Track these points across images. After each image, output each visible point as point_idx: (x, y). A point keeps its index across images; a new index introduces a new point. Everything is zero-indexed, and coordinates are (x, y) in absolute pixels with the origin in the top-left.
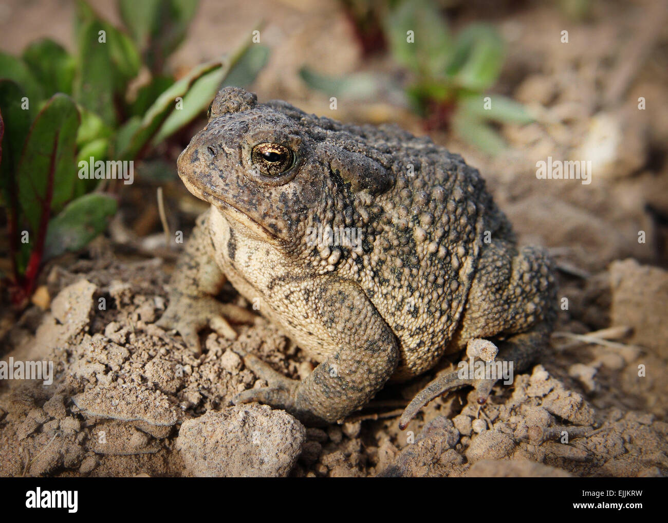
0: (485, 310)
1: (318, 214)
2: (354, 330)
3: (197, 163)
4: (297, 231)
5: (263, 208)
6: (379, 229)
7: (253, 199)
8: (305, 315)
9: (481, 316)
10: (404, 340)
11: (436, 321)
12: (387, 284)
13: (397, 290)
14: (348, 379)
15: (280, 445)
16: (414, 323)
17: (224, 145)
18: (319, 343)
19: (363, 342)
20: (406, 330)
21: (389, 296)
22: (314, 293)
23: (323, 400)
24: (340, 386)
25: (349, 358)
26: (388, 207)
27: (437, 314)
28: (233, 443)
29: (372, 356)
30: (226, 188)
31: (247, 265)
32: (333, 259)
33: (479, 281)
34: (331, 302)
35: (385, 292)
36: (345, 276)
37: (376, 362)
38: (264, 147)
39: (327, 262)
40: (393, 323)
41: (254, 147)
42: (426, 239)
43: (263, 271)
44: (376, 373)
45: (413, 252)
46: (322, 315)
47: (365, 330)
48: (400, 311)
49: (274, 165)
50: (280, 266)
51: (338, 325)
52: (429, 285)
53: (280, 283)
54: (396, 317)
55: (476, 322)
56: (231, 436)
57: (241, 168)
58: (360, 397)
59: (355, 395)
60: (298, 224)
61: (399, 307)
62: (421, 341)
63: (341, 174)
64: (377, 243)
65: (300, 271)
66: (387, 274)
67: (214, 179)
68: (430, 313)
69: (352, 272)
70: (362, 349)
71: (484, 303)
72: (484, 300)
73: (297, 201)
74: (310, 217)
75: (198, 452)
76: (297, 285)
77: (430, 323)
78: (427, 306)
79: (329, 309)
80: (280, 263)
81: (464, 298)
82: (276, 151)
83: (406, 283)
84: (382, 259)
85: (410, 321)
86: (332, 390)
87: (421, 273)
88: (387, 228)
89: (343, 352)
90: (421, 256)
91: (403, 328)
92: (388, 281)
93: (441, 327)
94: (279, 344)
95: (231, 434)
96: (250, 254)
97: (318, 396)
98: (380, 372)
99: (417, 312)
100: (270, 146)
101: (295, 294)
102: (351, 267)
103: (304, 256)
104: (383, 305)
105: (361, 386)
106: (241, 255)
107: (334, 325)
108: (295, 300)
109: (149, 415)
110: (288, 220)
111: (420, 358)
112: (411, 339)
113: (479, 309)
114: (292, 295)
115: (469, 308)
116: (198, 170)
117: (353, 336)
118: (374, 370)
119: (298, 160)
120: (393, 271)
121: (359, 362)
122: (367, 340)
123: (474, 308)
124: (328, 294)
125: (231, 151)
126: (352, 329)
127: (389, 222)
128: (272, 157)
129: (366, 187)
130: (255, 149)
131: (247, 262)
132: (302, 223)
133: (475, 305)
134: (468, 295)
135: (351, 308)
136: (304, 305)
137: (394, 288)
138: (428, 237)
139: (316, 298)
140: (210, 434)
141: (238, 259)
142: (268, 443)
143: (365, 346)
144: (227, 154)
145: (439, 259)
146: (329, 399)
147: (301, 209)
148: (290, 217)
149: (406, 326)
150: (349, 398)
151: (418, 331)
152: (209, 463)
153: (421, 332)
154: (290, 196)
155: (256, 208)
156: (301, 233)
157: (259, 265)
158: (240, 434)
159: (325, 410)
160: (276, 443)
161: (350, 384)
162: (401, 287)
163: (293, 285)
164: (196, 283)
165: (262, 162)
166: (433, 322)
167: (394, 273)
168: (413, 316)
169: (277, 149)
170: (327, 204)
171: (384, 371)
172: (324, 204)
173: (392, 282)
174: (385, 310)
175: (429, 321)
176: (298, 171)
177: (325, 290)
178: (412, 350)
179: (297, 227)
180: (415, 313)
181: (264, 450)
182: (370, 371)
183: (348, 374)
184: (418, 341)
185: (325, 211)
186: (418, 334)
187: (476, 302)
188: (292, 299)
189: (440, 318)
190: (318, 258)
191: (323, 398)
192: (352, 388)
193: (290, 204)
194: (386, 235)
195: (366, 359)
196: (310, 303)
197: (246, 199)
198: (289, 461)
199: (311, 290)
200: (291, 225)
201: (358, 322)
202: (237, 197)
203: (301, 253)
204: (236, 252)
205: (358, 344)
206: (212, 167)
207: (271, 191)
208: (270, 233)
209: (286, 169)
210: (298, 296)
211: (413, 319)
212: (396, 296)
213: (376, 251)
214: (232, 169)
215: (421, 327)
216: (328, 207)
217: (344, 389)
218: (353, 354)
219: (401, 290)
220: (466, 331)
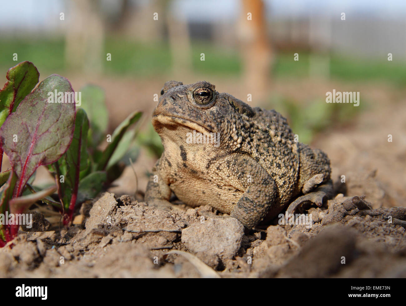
0: (310, 165)
1: (229, 120)
2: (255, 175)
3: (166, 105)
4: (221, 128)
5: (203, 118)
6: (254, 131)
7: (198, 115)
8: (228, 175)
9: (308, 169)
10: (277, 181)
11: (289, 171)
12: (263, 155)
13: (268, 157)
14: (256, 201)
15: (235, 229)
16: (280, 172)
17: (178, 95)
18: (234, 195)
19: (260, 180)
20: (277, 176)
21: (266, 160)
22: (232, 162)
23: (245, 215)
24: (253, 206)
25: (255, 190)
26: (255, 122)
27: (289, 167)
28: (211, 232)
29: (266, 187)
30: (184, 112)
31: (194, 159)
32: (239, 141)
33: (303, 153)
34: (241, 165)
35: (263, 158)
36: (245, 151)
37: (268, 190)
38: (199, 90)
39: (237, 142)
40: (270, 173)
41: (194, 92)
42: (275, 136)
43: (203, 160)
44: (269, 196)
45: (271, 141)
46: (237, 173)
47: (260, 174)
48: (273, 166)
49: (205, 98)
50: (213, 152)
51: (246, 174)
52: (282, 154)
53: (213, 162)
54: (271, 169)
55: (306, 172)
56: (209, 229)
57: (189, 103)
58: (263, 210)
59: (260, 210)
60: (221, 124)
61: (272, 164)
62: (285, 181)
63: (234, 104)
64: (254, 137)
65: (223, 152)
66: (262, 151)
67: (177, 109)
68: (286, 167)
69: (248, 148)
70: (261, 184)
71: (308, 162)
72: (308, 161)
73: (219, 114)
74: (226, 121)
75: (195, 240)
76: (223, 159)
77: (287, 171)
78: (284, 164)
79: (241, 168)
80: (213, 151)
81: (298, 160)
82: (205, 91)
83: (272, 154)
84: (258, 144)
85: (278, 171)
86: (249, 209)
87: (277, 149)
88: (257, 131)
89: (251, 188)
90: (275, 142)
91: (276, 174)
92: (264, 153)
93: (292, 174)
94: (210, 208)
95: (209, 228)
96: (194, 154)
97: (242, 215)
98: (271, 195)
99: (280, 166)
100: (202, 89)
101: (222, 165)
102: (247, 146)
103: (225, 141)
104: (264, 164)
105: (263, 204)
106: (190, 156)
107: (245, 175)
108: (222, 168)
109: (165, 227)
110: (216, 122)
111: (285, 192)
112: (280, 180)
113: (307, 165)
114: (221, 166)
115: (302, 166)
116: (168, 108)
117: (255, 178)
118: (268, 194)
119: (215, 96)
120: (264, 149)
121: (260, 191)
122: (262, 179)
123: (304, 165)
124: (239, 161)
125: (182, 96)
126: (254, 174)
127: (258, 128)
128: (203, 94)
129: (245, 112)
130: (194, 93)
131: (194, 158)
132: (223, 124)
133: (304, 164)
134: (300, 159)
135: (252, 165)
136: (227, 170)
137: (267, 156)
138: (276, 135)
139: (233, 165)
140: (199, 230)
141: (189, 158)
142: (228, 230)
143: (262, 182)
144: (180, 98)
145: (283, 144)
146: (248, 215)
147: (221, 117)
148: (217, 121)
149: (277, 173)
150: (258, 211)
151: (283, 175)
152: (202, 243)
153: (284, 176)
154: (215, 112)
155: (200, 119)
156: (223, 128)
157: (200, 158)
158: (214, 227)
159: (246, 221)
160: (233, 229)
161: (258, 204)
162: (270, 156)
163: (221, 160)
164: (159, 192)
165: (199, 97)
166: (288, 171)
167: (265, 150)
168: (279, 168)
169: (205, 90)
170: (232, 115)
171: (272, 194)
172: (230, 115)
173: (265, 154)
174: (266, 166)
175: (286, 170)
176: (216, 102)
177: (236, 160)
178: (282, 187)
179: (221, 125)
180: (279, 166)
181: (227, 233)
182: (266, 196)
183: (256, 199)
184: (283, 181)
185: (231, 118)
186: (283, 177)
187: (305, 162)
188: (221, 168)
189: (290, 169)
190: (232, 141)
191: (245, 214)
192: (259, 205)
193: (216, 115)
194: (258, 134)
195: (263, 189)
196: (230, 168)
197: (194, 115)
198: (240, 237)
199: (230, 161)
200: (218, 125)
201: (256, 171)
202: (190, 115)
203: (224, 140)
204: (187, 155)
205: (258, 182)
206: (174, 105)
207: (205, 111)
208: (209, 130)
209: (210, 100)
210: (224, 166)
211: (279, 170)
212: (269, 159)
213: (255, 140)
214: (185, 104)
215: (284, 173)
216: (233, 117)
217: (255, 207)
218: (257, 188)
219: (270, 157)
220: (302, 179)
